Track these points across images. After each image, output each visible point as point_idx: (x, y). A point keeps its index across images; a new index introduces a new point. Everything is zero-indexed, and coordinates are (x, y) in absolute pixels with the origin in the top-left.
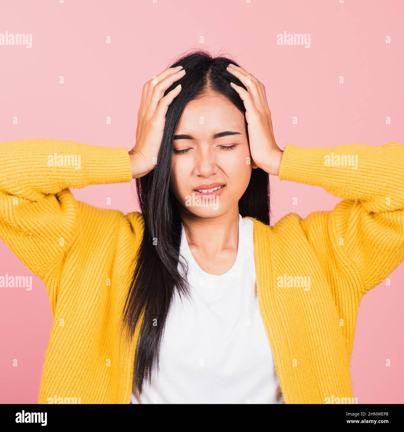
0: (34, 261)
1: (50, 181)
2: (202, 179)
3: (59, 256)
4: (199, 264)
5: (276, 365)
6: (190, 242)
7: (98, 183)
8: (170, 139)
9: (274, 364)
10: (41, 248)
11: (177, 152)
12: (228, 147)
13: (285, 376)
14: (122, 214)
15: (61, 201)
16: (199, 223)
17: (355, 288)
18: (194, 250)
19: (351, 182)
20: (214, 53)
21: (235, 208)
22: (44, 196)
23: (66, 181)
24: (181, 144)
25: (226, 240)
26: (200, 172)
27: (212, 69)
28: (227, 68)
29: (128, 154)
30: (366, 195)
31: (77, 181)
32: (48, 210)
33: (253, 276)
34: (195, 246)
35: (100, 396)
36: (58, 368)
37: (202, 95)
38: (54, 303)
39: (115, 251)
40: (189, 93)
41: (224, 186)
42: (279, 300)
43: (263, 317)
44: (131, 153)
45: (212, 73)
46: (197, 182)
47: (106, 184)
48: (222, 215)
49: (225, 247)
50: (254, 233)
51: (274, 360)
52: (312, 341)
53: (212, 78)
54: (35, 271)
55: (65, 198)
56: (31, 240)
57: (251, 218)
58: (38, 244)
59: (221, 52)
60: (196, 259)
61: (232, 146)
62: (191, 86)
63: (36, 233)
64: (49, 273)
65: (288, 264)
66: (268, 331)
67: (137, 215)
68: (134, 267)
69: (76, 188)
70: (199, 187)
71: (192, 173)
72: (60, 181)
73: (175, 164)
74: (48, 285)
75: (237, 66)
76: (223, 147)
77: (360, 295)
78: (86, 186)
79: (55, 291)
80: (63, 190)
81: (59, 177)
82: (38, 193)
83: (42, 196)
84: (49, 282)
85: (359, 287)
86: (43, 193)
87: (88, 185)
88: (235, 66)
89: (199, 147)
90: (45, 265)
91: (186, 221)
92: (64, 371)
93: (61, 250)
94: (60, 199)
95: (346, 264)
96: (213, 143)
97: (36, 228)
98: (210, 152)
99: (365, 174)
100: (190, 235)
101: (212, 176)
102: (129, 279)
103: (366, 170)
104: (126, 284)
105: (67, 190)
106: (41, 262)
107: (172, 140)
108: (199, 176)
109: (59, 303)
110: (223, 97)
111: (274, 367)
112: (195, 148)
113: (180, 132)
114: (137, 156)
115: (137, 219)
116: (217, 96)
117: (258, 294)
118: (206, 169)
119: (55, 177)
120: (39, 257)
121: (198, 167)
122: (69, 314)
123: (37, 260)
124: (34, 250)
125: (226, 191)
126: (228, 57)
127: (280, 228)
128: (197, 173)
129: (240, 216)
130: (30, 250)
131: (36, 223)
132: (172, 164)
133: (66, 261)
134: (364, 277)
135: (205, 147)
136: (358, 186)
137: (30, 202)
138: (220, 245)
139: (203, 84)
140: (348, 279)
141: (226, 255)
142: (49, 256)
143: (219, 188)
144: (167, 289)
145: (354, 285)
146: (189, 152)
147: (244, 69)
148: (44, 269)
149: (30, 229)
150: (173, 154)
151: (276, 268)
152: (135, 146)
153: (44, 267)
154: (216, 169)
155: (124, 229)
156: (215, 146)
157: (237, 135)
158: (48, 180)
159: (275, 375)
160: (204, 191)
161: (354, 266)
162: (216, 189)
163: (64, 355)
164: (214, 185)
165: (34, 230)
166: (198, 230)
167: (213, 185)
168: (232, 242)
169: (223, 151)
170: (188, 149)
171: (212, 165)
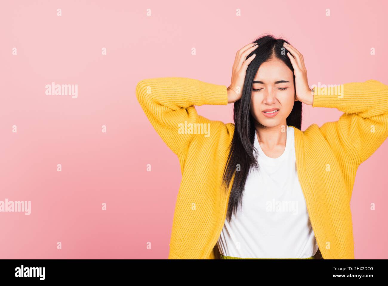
0: (172, 144)
1: (183, 100)
2: (267, 105)
3: (186, 142)
4: (265, 153)
5: (307, 207)
6: (259, 140)
7: (209, 104)
8: (251, 83)
9: (306, 207)
10: (176, 137)
11: (255, 90)
12: (283, 89)
13: (312, 213)
14: (223, 123)
15: (189, 113)
16: (265, 130)
17: (355, 161)
18: (262, 144)
19: (354, 103)
20: (277, 37)
21: (285, 122)
22: (180, 108)
23: (191, 101)
24: (257, 86)
25: (280, 140)
26: (266, 101)
27: (276, 45)
28: (284, 45)
29: (226, 90)
30: (363, 109)
31: (198, 101)
32: (182, 116)
33: (294, 159)
34: (262, 143)
35: (206, 221)
36: (182, 205)
37: (270, 60)
38: (183, 169)
39: (218, 143)
40: (263, 58)
41: (278, 110)
42: (308, 171)
43: (300, 181)
44: (229, 89)
45: (276, 47)
46: (264, 108)
47: (213, 105)
48: (277, 126)
49: (279, 143)
50: (295, 135)
51: (306, 204)
52: (327, 194)
53: (275, 50)
54: (173, 150)
55: (191, 111)
56: (171, 132)
57: (293, 127)
58: (174, 134)
59: (281, 36)
60: (263, 150)
61: (285, 89)
62: (264, 54)
63: (173, 128)
64: (180, 152)
65: (313, 151)
66: (303, 189)
67: (230, 124)
68: (228, 152)
69: (197, 105)
70: (266, 110)
71: (262, 102)
72: (188, 100)
73: (253, 97)
74: (180, 159)
75: (289, 44)
76: (280, 89)
77: (358, 165)
78: (202, 105)
79: (183, 163)
80: (190, 107)
81: (188, 98)
82: (176, 106)
83: (178, 109)
84: (180, 157)
85: (357, 161)
86: (179, 107)
87: (204, 104)
88: (287, 44)
89: (267, 88)
90: (178, 147)
91: (258, 128)
92: (185, 206)
93: (187, 139)
94: (188, 112)
95: (350, 148)
96: (274, 86)
97: (173, 125)
98: (273, 91)
99: (361, 97)
100: (259, 136)
101: (273, 105)
102: (226, 158)
103: (362, 96)
104: (224, 161)
105: (192, 106)
106: (176, 145)
107: (252, 83)
108: (266, 104)
109: (185, 168)
110: (281, 61)
111: (307, 209)
112: (265, 88)
113: (256, 80)
114: (231, 91)
115: (230, 126)
116: (278, 61)
117: (297, 170)
118: (270, 100)
119: (185, 98)
120: (175, 142)
121: (266, 99)
122: (190, 175)
123: (174, 144)
124: (172, 137)
125: (280, 113)
126: (284, 39)
127: (308, 133)
128: (265, 102)
129: (287, 126)
130: (170, 137)
131: (174, 122)
132: (252, 96)
133: (190, 146)
134: (361, 155)
135: (270, 88)
136: (358, 105)
137: (172, 110)
138: (276, 142)
140: (351, 157)
141: (279, 147)
142: (180, 142)
143: (277, 111)
144: (247, 165)
145: (355, 160)
147: (292, 46)
148: (177, 149)
149: (170, 125)
150: (252, 91)
151: (307, 154)
152: (230, 86)
153: (178, 148)
154: (276, 101)
155: (224, 132)
156: (275, 88)
157: (288, 83)
158: (182, 99)
159: (307, 212)
160: (268, 112)
161: (355, 149)
162: (275, 111)
163: (186, 198)
164: (274, 109)
165: (172, 126)
166: (264, 134)
168: (283, 140)
169: (280, 91)
170: (261, 89)
171: (273, 98)
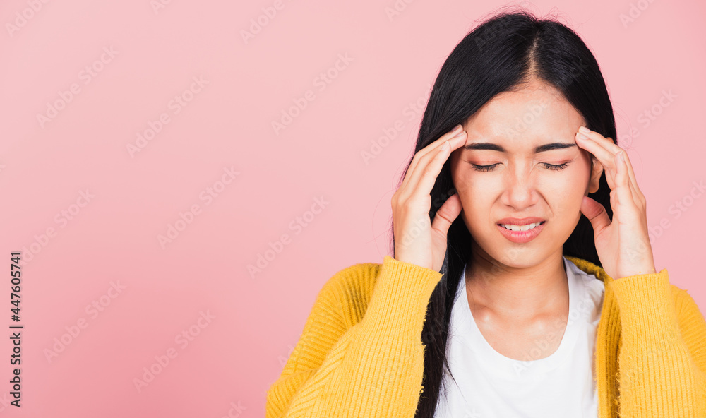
2: (511, 209)
11: (477, 167)
12: (556, 166)
24: (484, 156)
26: (509, 199)
27: (538, 42)
37: (521, 85)
41: (543, 223)
46: (502, 214)
53: (537, 58)
61: (562, 165)
70: (505, 219)
71: (498, 198)
73: (472, 184)
76: (548, 166)
89: (511, 163)
96: (533, 158)
98: (528, 171)
101: (528, 208)
108: (508, 206)
112: (506, 163)
113: (484, 139)
116: (545, 90)
118: (520, 197)
121: (509, 191)
125: (547, 230)
128: (505, 200)
135: (520, 164)
139: (524, 67)
143: (538, 224)
146: (496, 168)
154: (536, 198)
156: (535, 162)
160: (511, 227)
162: (532, 226)
164: (529, 220)
167: (527, 221)
169: (549, 171)
170: (495, 165)
171: (530, 192)
